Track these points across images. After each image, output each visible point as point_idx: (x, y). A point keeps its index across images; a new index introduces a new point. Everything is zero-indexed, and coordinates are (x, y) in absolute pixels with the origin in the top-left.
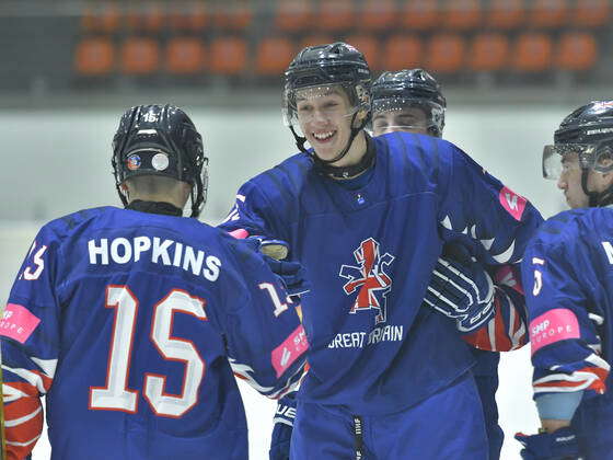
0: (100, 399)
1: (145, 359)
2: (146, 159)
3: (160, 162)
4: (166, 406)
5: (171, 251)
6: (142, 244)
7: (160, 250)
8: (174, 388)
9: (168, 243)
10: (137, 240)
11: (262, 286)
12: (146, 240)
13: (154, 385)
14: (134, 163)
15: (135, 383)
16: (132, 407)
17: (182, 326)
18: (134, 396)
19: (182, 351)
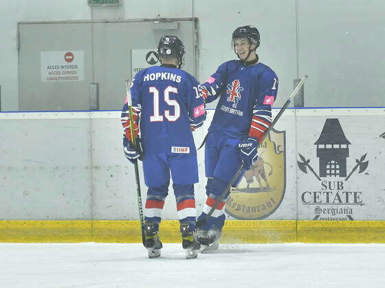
0: (153, 119)
1: (164, 107)
2: (165, 50)
3: (169, 52)
4: (171, 119)
5: (167, 75)
6: (158, 75)
7: (163, 76)
8: (172, 113)
9: (166, 73)
10: (157, 74)
11: (194, 88)
12: (160, 74)
13: (167, 113)
14: (162, 52)
15: (161, 113)
16: (162, 120)
17: (172, 96)
18: (162, 117)
19: (174, 103)
